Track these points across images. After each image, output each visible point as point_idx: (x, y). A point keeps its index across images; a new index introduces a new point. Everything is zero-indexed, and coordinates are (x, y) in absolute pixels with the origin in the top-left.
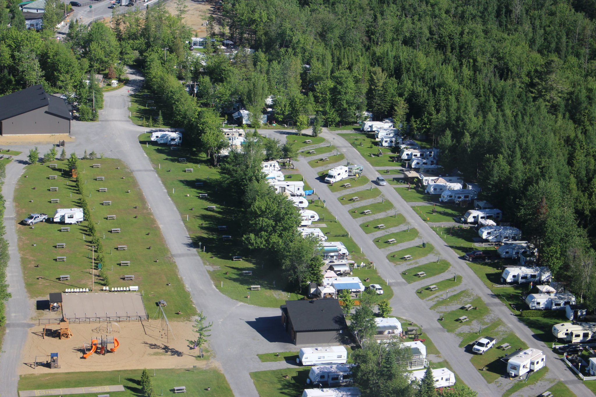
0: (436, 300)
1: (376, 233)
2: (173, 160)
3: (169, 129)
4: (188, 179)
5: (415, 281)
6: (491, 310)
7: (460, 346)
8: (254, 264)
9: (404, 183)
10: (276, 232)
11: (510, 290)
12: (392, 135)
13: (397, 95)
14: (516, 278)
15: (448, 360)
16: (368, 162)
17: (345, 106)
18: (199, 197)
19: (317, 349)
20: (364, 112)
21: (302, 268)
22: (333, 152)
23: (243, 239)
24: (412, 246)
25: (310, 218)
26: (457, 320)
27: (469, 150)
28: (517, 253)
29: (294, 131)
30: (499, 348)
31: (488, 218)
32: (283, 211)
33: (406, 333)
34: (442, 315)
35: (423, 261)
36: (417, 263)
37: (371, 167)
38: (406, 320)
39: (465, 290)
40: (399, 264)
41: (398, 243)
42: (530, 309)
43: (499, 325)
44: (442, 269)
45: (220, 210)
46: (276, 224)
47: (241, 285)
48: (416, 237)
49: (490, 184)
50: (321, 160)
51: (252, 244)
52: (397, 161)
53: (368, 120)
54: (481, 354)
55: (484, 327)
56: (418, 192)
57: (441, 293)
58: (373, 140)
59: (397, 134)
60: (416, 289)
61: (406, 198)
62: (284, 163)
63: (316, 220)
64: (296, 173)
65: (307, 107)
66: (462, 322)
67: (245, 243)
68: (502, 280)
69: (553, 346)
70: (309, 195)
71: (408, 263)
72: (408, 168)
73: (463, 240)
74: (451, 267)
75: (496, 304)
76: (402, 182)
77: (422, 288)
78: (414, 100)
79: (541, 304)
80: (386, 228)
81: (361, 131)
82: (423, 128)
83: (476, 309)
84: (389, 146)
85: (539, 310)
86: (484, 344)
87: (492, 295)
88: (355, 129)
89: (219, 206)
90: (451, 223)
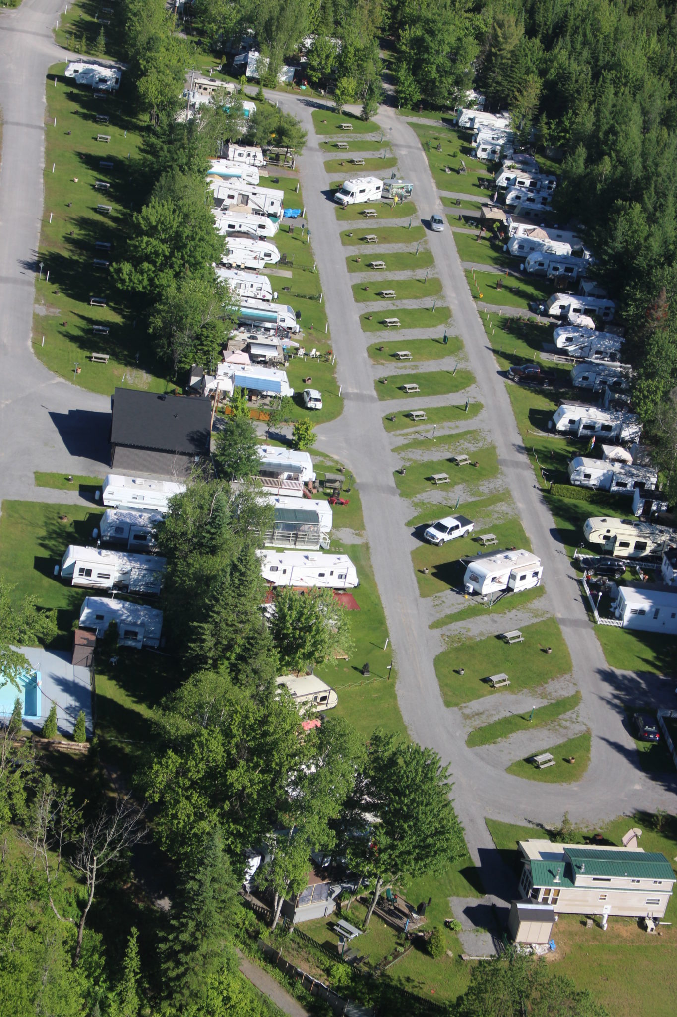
0: (413, 436)
1: (374, 303)
2: (85, 117)
3: (113, 63)
4: (93, 153)
5: (393, 398)
6: (502, 473)
7: (408, 524)
8: (124, 317)
9: (477, 227)
10: (171, 267)
11: (558, 443)
12: (501, 141)
13: (536, 71)
14: (575, 426)
15: (371, 544)
16: (432, 181)
17: (434, 75)
18: (94, 186)
19: (134, 481)
20: (468, 93)
21: (183, 337)
22: (382, 151)
23: (111, 269)
24: (426, 337)
25: (262, 256)
26: (429, 479)
27: (599, 186)
28: (603, 383)
29: (331, 104)
30: (475, 540)
31: (587, 312)
32: (187, 232)
33: (322, 483)
34: (408, 464)
35: (430, 366)
36: (416, 367)
37: (435, 188)
38: (337, 462)
39: (476, 431)
40: (383, 364)
41: (402, 327)
42: (571, 484)
43: (501, 500)
44: (456, 387)
45: (119, 215)
46: (172, 254)
47: (79, 350)
48: (441, 323)
49: (606, 253)
50: (351, 162)
51: (123, 281)
52: (487, 188)
53: (475, 107)
54: (437, 545)
55: (473, 499)
56: (494, 247)
57: (429, 426)
58: (466, 144)
59: (512, 140)
60: (388, 412)
61: (465, 252)
62: (278, 155)
63: (274, 262)
64: (291, 177)
65: (365, 64)
66: (436, 483)
67: (112, 277)
68: (550, 424)
69: (576, 555)
70: (291, 217)
71: (400, 364)
72: (497, 202)
73: (525, 344)
74: (474, 386)
75: (516, 464)
76: (472, 224)
77: (400, 412)
78: (560, 85)
79: (592, 477)
80: (397, 299)
81: (453, 124)
82: (560, 138)
83: (474, 465)
84: (487, 160)
85: (587, 488)
86: (447, 528)
87: (519, 447)
88: (444, 120)
89: (121, 208)
90: (520, 311)
